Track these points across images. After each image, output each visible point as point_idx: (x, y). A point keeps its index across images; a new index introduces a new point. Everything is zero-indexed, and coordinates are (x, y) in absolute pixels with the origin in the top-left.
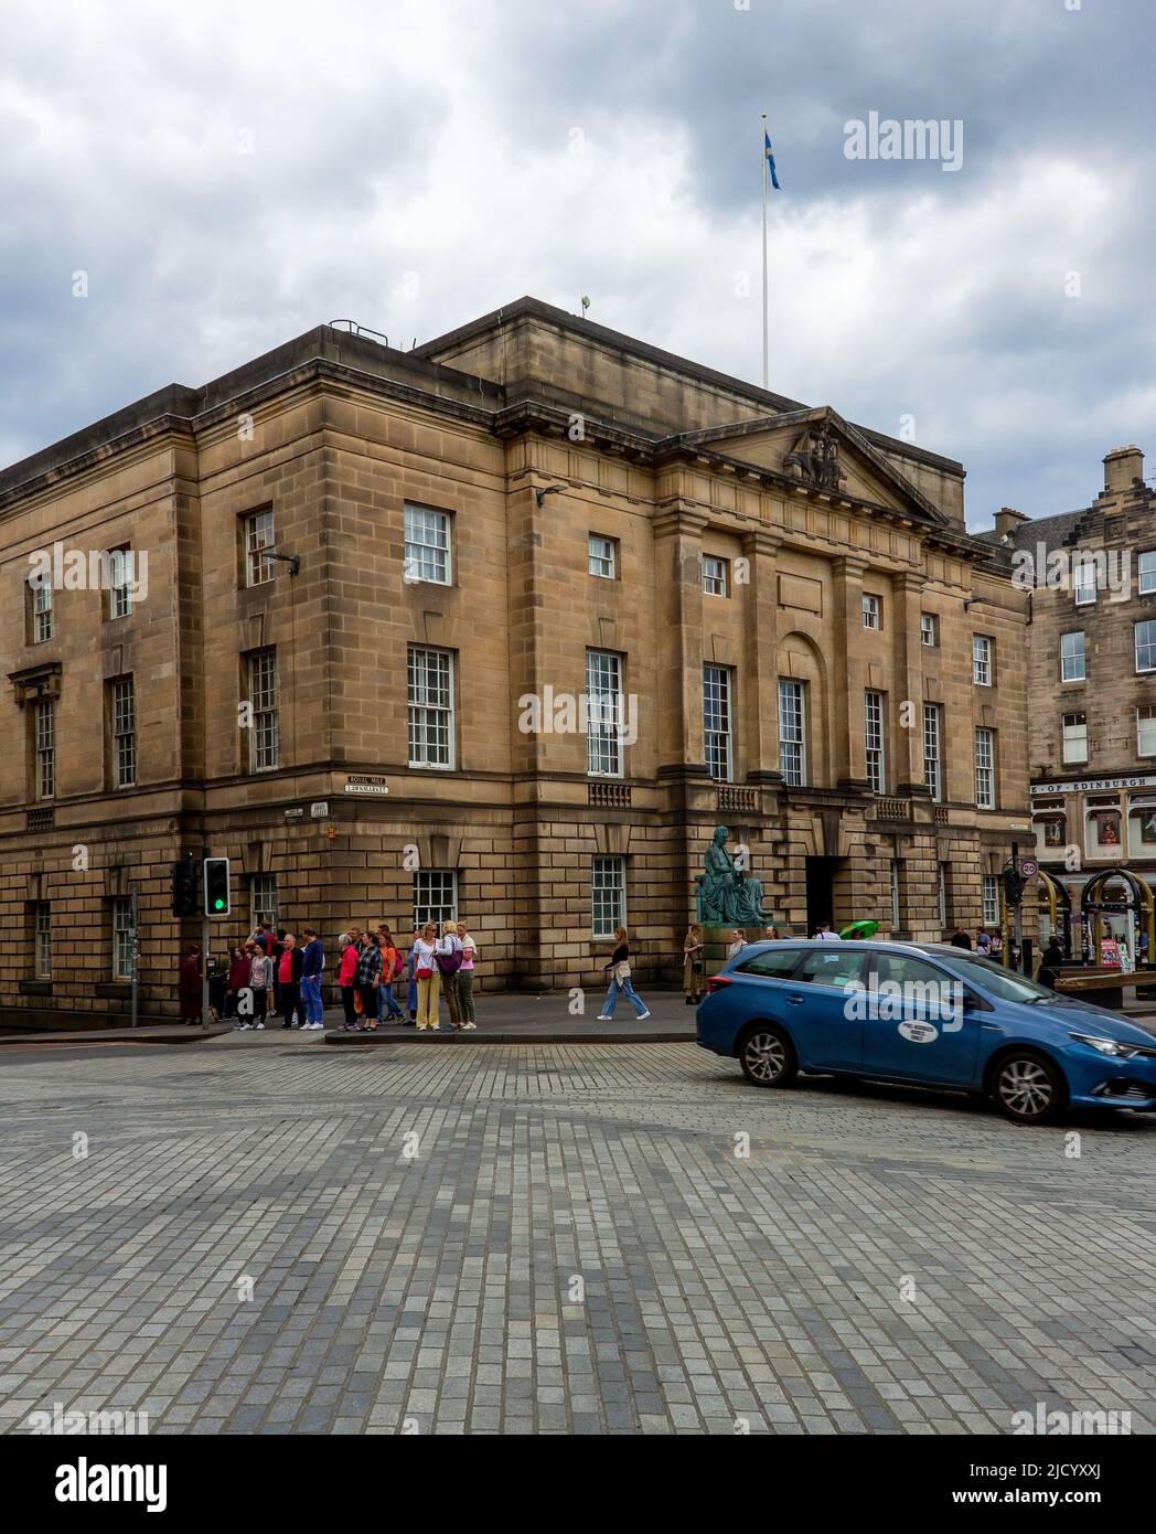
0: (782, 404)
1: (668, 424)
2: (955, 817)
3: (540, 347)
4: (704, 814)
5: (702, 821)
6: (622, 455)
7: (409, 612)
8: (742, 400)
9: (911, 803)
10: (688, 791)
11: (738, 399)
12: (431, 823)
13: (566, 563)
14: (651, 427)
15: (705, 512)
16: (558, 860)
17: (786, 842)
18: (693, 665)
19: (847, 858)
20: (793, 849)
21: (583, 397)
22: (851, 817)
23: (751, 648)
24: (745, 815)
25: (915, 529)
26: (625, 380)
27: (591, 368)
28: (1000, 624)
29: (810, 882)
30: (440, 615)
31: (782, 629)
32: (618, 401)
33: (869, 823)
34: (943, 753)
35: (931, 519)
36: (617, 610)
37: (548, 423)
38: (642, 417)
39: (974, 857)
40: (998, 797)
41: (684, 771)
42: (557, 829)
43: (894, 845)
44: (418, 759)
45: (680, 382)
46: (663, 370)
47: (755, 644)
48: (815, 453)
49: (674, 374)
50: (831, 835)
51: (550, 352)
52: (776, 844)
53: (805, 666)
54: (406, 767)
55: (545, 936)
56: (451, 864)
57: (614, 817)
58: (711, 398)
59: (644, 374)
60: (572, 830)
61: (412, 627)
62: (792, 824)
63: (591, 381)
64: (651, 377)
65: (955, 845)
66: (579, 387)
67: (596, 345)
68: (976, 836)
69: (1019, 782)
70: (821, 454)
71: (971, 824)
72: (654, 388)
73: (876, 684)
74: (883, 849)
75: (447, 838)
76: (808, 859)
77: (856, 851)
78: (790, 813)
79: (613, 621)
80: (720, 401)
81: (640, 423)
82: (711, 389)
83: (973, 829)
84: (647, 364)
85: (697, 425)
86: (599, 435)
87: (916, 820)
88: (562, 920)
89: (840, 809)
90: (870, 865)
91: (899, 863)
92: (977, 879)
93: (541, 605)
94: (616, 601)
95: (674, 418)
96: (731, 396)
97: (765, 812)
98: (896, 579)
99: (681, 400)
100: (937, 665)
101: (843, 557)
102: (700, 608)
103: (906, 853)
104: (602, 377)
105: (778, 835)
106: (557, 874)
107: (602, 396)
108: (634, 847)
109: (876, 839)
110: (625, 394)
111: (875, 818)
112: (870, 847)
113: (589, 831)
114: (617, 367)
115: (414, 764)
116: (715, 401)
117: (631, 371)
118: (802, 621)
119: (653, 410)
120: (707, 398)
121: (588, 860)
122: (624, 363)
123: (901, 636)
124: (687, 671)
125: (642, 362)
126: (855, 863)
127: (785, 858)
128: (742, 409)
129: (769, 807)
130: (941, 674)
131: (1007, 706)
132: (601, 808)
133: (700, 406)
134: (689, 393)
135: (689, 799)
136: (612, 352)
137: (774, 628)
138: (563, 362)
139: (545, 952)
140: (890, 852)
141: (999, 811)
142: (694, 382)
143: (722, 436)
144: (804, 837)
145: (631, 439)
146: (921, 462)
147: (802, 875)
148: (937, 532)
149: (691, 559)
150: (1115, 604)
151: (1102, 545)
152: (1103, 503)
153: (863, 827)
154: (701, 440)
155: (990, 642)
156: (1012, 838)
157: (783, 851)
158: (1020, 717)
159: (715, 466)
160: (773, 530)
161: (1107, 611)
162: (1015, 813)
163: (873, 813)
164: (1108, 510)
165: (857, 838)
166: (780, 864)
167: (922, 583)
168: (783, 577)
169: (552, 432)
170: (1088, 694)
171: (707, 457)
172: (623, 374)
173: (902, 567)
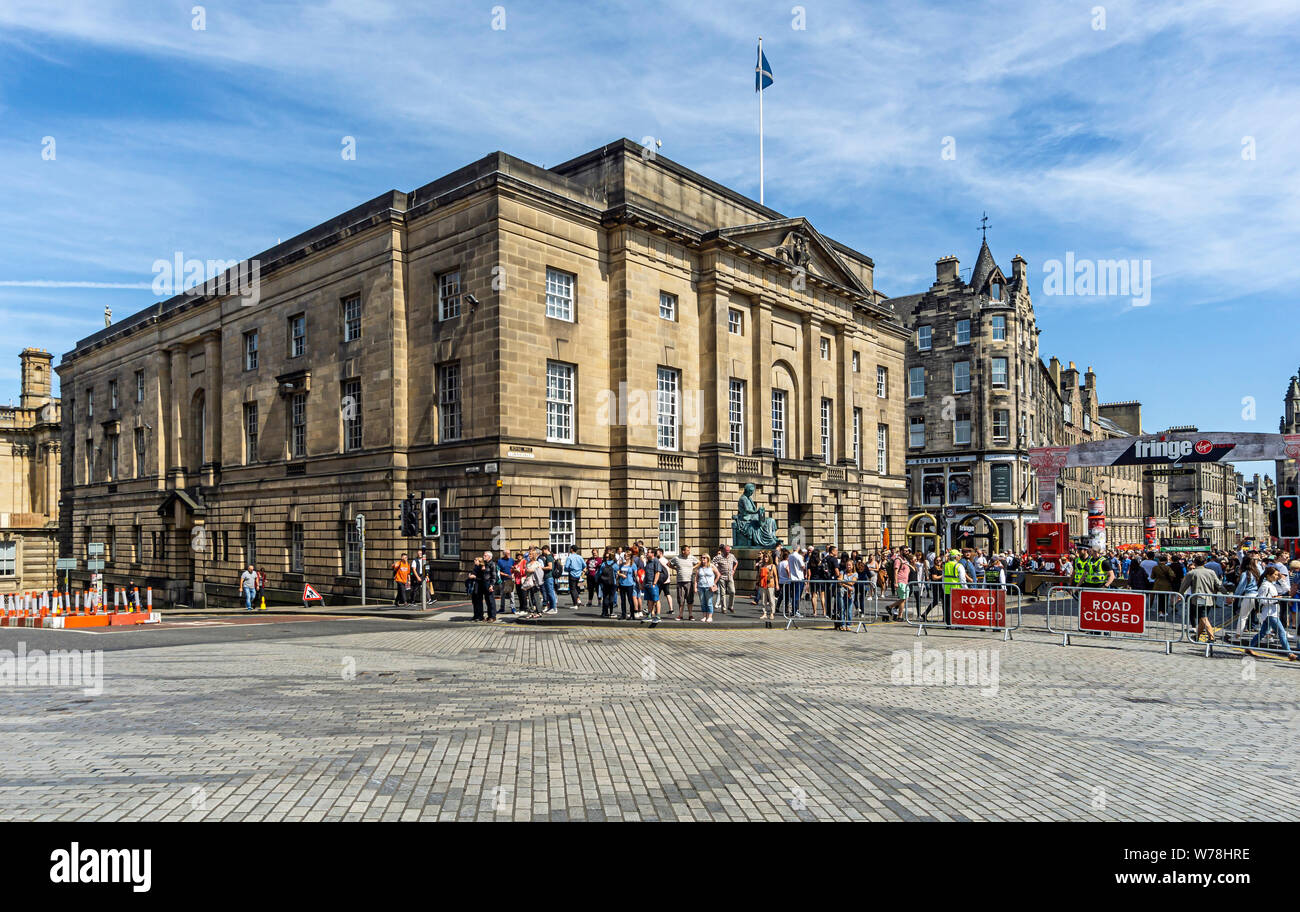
0: (772, 215)
1: (707, 223)
2: (868, 479)
3: (632, 170)
4: (729, 475)
5: (729, 480)
6: (680, 242)
7: (548, 339)
8: (750, 211)
9: (846, 470)
10: (720, 460)
11: (747, 210)
12: (560, 478)
13: (646, 310)
14: (697, 225)
15: (731, 280)
16: (640, 504)
17: (777, 493)
18: (724, 379)
19: (811, 505)
20: (781, 499)
21: (656, 203)
22: (814, 479)
23: (757, 369)
24: (753, 476)
25: (850, 297)
26: (682, 194)
27: (662, 186)
28: (891, 360)
29: (789, 519)
30: (567, 341)
31: (775, 358)
32: (678, 207)
33: (823, 482)
34: (861, 439)
35: (859, 290)
36: (675, 341)
37: (639, 219)
38: (691, 218)
39: (877, 504)
40: (888, 467)
41: (717, 447)
42: (640, 484)
43: (836, 496)
44: (551, 436)
45: (714, 197)
46: (704, 190)
47: (759, 366)
48: (795, 246)
49: (710, 192)
50: (802, 490)
51: (638, 174)
52: (770, 495)
53: (785, 382)
54: (545, 441)
56: (572, 505)
57: (673, 476)
58: (732, 208)
59: (692, 191)
60: (647, 484)
61: (550, 349)
62: (780, 482)
63: (662, 193)
64: (697, 193)
65: (867, 497)
66: (655, 198)
67: (665, 171)
68: (879, 491)
69: (899, 458)
70: (799, 247)
71: (875, 484)
72: (698, 201)
73: (826, 395)
74: (832, 499)
75: (570, 488)
76: (790, 505)
77: (815, 501)
78: (779, 476)
79: (673, 348)
80: (737, 211)
81: (690, 222)
82: (732, 203)
83: (877, 487)
84: (695, 185)
85: (724, 224)
86: (669, 228)
87: (849, 481)
89: (808, 474)
90: (823, 510)
91: (839, 508)
92: (878, 518)
93: (630, 336)
94: (675, 336)
95: (710, 220)
96: (743, 208)
97: (764, 474)
98: (838, 330)
99: (714, 209)
100: (859, 384)
101: (810, 313)
102: (727, 341)
103: (844, 501)
104: (668, 192)
105: (772, 490)
106: (639, 513)
107: (668, 203)
108: (685, 496)
109: (826, 493)
110: (682, 203)
111: (826, 479)
112: (824, 498)
113: (657, 485)
114: (678, 186)
115: (549, 439)
116: (734, 211)
117: (686, 189)
118: (785, 353)
119: (698, 214)
120: (729, 208)
121: (657, 505)
122: (681, 183)
123: (841, 364)
124: (719, 382)
125: (693, 184)
126: (816, 508)
127: (776, 504)
128: (749, 216)
129: (768, 471)
130: (861, 389)
131: (893, 411)
132: (665, 470)
133: (725, 213)
134: (719, 204)
135: (720, 465)
136: (674, 175)
137: (770, 356)
138: (645, 179)
140: (835, 501)
141: (888, 476)
142: (722, 198)
143: (743, 232)
144: (787, 491)
145: (688, 231)
146: (850, 256)
147: (786, 515)
148: (862, 300)
149: (723, 310)
150: (943, 351)
151: (935, 314)
152: (936, 289)
153: (820, 485)
154: (731, 234)
155: (883, 369)
156: (896, 493)
157: (774, 500)
158: (900, 418)
159: (738, 251)
160: (770, 294)
161: (938, 355)
162: (897, 477)
163: (825, 476)
164: (939, 294)
165: (817, 492)
166: (773, 508)
167: (852, 332)
168: (774, 324)
169: (640, 225)
170: (926, 405)
171: (734, 245)
172: (681, 190)
173: (841, 321)
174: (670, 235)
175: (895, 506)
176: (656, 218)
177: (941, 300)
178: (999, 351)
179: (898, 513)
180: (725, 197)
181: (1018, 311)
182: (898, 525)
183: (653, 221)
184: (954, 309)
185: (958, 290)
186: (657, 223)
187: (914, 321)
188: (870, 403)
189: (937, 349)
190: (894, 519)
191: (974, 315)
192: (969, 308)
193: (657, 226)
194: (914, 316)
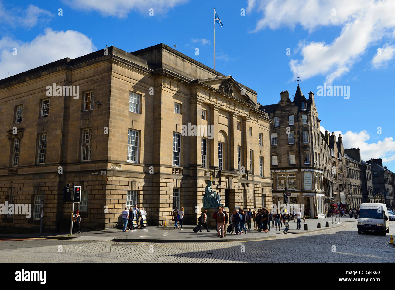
0: (218, 74)
1: (193, 77)
2: (256, 179)
3: (165, 55)
4: (201, 177)
5: (201, 179)
6: (183, 83)
7: (129, 120)
8: (210, 72)
9: (248, 175)
10: (198, 171)
11: (209, 72)
12: (132, 178)
13: (169, 110)
14: (189, 77)
15: (203, 99)
16: (165, 189)
17: (220, 185)
18: (199, 138)
19: (234, 189)
20: (222, 187)
21: (174, 68)
22: (235, 179)
25: (248, 106)
26: (184, 65)
27: (176, 62)
28: (264, 131)
29: (225, 196)
30: (137, 121)
31: (220, 130)
32: (182, 70)
33: (239, 180)
34: (253, 162)
35: (252, 104)
36: (180, 122)
37: (167, 74)
38: (187, 74)
39: (260, 189)
40: (264, 174)
41: (196, 165)
42: (165, 180)
43: (244, 186)
44: (129, 160)
45: (196, 67)
46: (192, 63)
48: (228, 86)
49: (195, 65)
50: (230, 183)
51: (167, 57)
52: (218, 185)
53: (223, 139)
54: (126, 162)
55: (161, 210)
56: (137, 189)
57: (179, 177)
59: (188, 64)
60: (168, 180)
61: (130, 124)
62: (222, 180)
63: (176, 64)
64: (190, 65)
65: (256, 186)
66: (173, 66)
67: (178, 56)
68: (260, 184)
69: (268, 170)
71: (259, 181)
72: (190, 68)
73: (239, 145)
74: (241, 187)
75: (136, 182)
76: (225, 189)
77: (236, 188)
78: (221, 177)
79: (179, 125)
80: (205, 72)
81: (187, 76)
82: (203, 69)
83: (260, 182)
84: (189, 62)
85: (200, 77)
86: (179, 78)
87: (249, 180)
88: (165, 205)
89: (232, 176)
90: (239, 191)
91: (245, 191)
92: (260, 195)
93: (162, 120)
94: (181, 120)
95: (194, 75)
96: (207, 71)
97: (215, 177)
98: (244, 119)
99: (196, 71)
100: (252, 140)
101: (233, 112)
102: (201, 122)
103: (246, 188)
104: (179, 64)
105: (218, 183)
106: (164, 193)
107: (178, 69)
108: (183, 186)
109: (240, 184)
110: (184, 69)
111: (240, 179)
112: (239, 187)
113: (172, 181)
114: (182, 62)
115: (128, 161)
117: (186, 63)
118: (223, 127)
119: (190, 73)
120: (202, 71)
121: (172, 189)
122: (184, 61)
123: (245, 132)
125: (188, 61)
126: (236, 191)
127: (220, 189)
128: (210, 74)
130: (253, 142)
131: (265, 151)
132: (175, 175)
133: (200, 73)
134: (198, 69)
135: (198, 173)
136: (181, 58)
137: (218, 129)
138: (170, 59)
139: (160, 214)
140: (243, 188)
141: (264, 178)
143: (207, 81)
144: (225, 183)
145: (186, 80)
146: (248, 90)
147: (224, 194)
148: (253, 108)
149: (199, 110)
150: (284, 127)
151: (280, 113)
152: (281, 103)
153: (237, 181)
154: (203, 81)
155: (261, 135)
156: (267, 184)
157: (219, 187)
158: (268, 154)
159: (206, 88)
160: (217, 105)
161: (282, 129)
162: (268, 178)
163: (239, 178)
164: (282, 105)
165: (236, 184)
166: (218, 191)
167: (249, 120)
168: (219, 116)
169: (168, 76)
170: (278, 148)
171: (204, 86)
172: (184, 63)
173: (245, 115)
174: (179, 81)
175: (267, 190)
176: (174, 74)
177: (282, 107)
178: (305, 128)
179: (268, 193)
180: (200, 67)
181: (312, 113)
182: (268, 198)
183: (173, 75)
184: (288, 111)
185: (289, 104)
186: (174, 76)
187: (272, 115)
188: (256, 148)
189: (281, 127)
190: (267, 195)
191: (295, 113)
192: (293, 111)
193: (174, 77)
194: (272, 113)
